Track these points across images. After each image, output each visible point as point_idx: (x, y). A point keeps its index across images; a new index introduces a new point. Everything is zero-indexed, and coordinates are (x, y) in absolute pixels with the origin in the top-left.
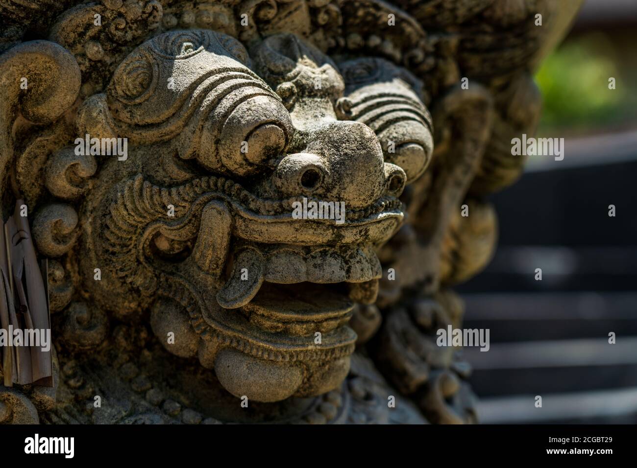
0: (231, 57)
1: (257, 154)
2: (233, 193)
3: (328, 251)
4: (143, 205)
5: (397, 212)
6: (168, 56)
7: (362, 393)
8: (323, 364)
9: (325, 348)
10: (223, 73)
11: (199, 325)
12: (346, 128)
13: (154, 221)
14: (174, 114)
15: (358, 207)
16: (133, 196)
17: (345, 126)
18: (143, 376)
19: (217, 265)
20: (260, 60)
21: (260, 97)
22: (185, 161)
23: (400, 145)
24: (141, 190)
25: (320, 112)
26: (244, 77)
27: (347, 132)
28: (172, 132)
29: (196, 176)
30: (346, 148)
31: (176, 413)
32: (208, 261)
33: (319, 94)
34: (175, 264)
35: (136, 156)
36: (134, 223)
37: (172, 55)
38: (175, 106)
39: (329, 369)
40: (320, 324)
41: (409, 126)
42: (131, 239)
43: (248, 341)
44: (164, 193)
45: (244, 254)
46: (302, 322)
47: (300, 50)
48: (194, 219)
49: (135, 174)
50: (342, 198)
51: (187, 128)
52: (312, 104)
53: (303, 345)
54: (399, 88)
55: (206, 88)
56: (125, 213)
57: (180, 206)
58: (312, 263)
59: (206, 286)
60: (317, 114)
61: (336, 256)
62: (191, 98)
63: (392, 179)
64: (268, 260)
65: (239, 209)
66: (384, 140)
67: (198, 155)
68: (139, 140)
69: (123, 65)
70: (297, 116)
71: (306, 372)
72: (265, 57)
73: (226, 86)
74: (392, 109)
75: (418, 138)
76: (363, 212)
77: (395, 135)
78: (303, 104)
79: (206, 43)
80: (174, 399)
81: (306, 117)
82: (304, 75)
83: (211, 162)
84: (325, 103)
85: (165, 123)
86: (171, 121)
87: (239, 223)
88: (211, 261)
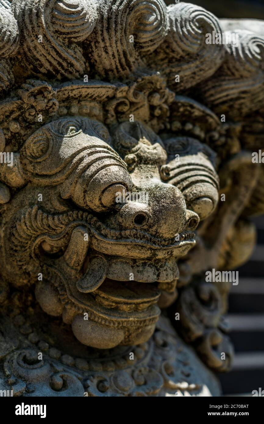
0: (98, 138)
1: (109, 201)
2: (92, 223)
3: (147, 263)
4: (37, 224)
5: (191, 241)
6: (60, 135)
7: (161, 342)
8: (138, 328)
9: (139, 320)
10: (92, 149)
11: (64, 299)
12: (165, 189)
13: (42, 234)
14: (60, 171)
15: (168, 238)
16: (30, 218)
17: (164, 188)
18: (28, 325)
19: (79, 264)
20: (116, 138)
21: (114, 166)
22: (64, 200)
23: (198, 198)
24: (36, 215)
25: (150, 175)
26: (105, 152)
27: (165, 192)
28: (58, 182)
29: (70, 209)
30: (164, 202)
31: (46, 350)
32: (73, 262)
33: (150, 163)
34: (53, 260)
35: (35, 193)
36: (30, 234)
37: (62, 134)
38: (61, 166)
39: (142, 331)
40: (138, 305)
41: (204, 187)
42: (27, 243)
43: (93, 312)
44: (50, 218)
45: (95, 260)
46: (127, 304)
47: (142, 133)
48: (67, 235)
49: (33, 204)
50: (159, 232)
51: (67, 181)
52: (146, 169)
53: (127, 318)
54: (201, 159)
55: (81, 158)
56: (25, 228)
57: (59, 227)
58: (136, 270)
59: (71, 276)
60: (148, 176)
61: (152, 266)
62: (71, 163)
63: (191, 221)
64: (110, 265)
65: (95, 233)
66: (188, 194)
67: (73, 197)
68: (37, 183)
69: (31, 138)
70: (135, 176)
71: (127, 332)
72: (119, 137)
73: (94, 158)
74: (195, 174)
75: (209, 195)
76: (171, 241)
77: (195, 192)
78: (140, 168)
79: (84, 127)
80: (45, 341)
81: (141, 177)
82: (142, 150)
83: (81, 203)
84: (153, 169)
85: (54, 176)
86: (58, 175)
87: (94, 241)
88: (75, 262)
